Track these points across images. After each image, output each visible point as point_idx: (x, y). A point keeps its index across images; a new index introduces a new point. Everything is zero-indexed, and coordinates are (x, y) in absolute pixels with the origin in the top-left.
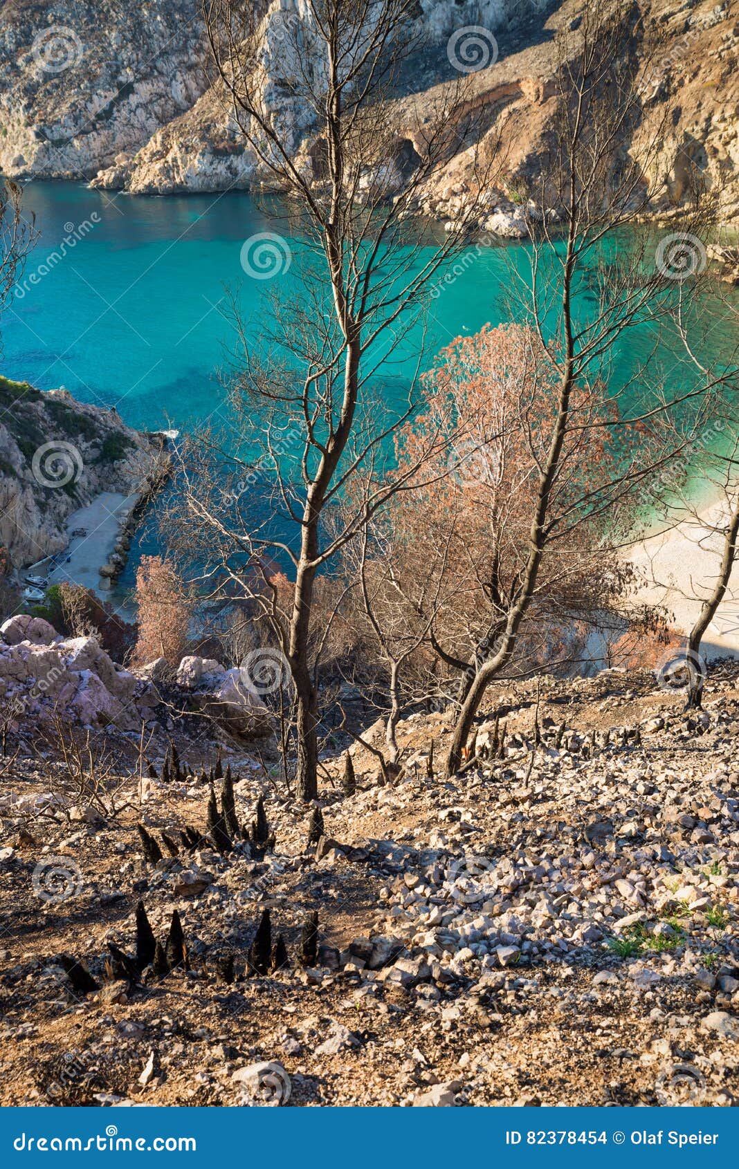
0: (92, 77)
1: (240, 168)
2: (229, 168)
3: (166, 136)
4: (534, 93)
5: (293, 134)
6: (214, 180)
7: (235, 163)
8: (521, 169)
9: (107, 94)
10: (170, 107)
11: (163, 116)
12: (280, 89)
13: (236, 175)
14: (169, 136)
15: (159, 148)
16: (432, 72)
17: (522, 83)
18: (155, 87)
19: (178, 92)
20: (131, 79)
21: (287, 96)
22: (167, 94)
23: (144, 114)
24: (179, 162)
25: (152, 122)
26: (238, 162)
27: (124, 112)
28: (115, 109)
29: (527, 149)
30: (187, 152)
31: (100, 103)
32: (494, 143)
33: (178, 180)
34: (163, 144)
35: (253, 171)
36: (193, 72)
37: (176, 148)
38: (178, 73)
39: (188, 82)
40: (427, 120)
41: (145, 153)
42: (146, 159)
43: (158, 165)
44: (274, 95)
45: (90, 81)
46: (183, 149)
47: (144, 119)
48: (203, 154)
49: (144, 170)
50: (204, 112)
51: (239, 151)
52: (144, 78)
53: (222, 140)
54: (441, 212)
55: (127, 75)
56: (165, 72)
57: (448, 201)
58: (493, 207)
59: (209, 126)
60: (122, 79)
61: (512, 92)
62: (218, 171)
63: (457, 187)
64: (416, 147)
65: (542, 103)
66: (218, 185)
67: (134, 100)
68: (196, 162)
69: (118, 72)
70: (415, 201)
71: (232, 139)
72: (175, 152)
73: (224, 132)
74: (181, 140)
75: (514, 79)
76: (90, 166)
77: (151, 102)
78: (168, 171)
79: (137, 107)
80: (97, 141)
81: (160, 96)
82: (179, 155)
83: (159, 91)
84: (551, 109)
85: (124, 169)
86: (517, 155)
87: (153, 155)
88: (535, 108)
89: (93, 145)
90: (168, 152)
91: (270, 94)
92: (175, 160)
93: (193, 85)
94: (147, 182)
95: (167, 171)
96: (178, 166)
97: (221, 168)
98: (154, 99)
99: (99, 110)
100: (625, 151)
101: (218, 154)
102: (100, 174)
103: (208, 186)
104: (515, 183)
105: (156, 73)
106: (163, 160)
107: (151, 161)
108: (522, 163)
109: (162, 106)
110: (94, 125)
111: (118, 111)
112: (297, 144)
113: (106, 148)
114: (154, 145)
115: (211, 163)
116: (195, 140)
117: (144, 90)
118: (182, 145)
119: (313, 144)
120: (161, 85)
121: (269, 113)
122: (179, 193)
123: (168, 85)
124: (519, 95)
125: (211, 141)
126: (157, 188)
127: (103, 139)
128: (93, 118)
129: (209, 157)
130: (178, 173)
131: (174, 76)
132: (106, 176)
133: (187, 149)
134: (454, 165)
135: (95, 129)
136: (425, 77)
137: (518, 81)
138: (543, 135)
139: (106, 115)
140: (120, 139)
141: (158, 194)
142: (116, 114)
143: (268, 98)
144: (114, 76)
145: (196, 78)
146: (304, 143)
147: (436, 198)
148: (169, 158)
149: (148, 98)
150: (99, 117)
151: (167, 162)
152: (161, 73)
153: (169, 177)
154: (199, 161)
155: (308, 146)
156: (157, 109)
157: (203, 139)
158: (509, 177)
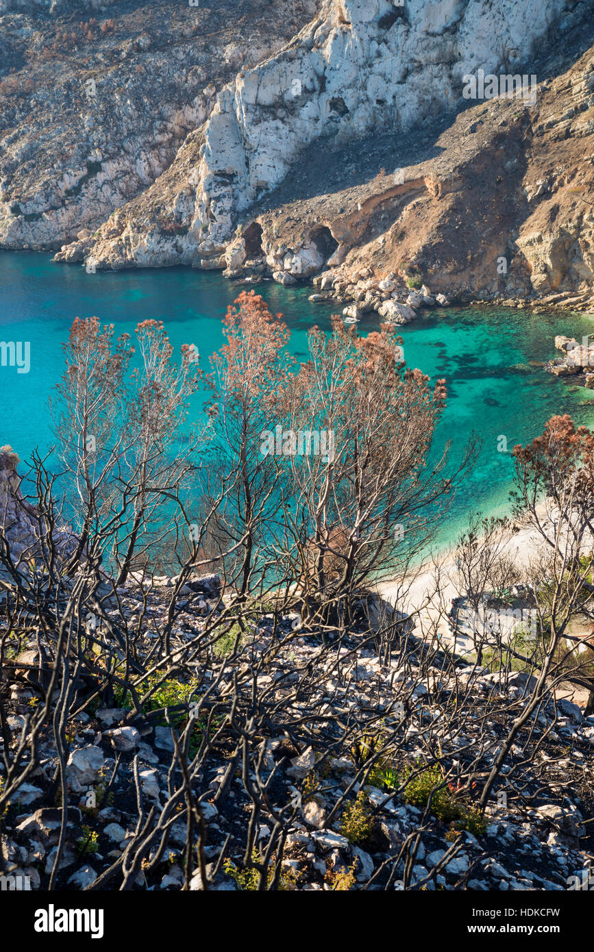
0: (64, 157)
1: (184, 247)
2: (175, 246)
3: (122, 216)
4: (434, 189)
5: (231, 218)
6: (161, 257)
7: (180, 243)
8: (418, 258)
9: (76, 173)
10: (134, 183)
11: (127, 190)
12: (219, 179)
13: (181, 252)
14: (124, 216)
15: (116, 227)
16: (353, 165)
17: (425, 179)
18: (121, 165)
19: (142, 169)
20: (100, 159)
21: (225, 184)
22: (132, 171)
23: (110, 190)
24: (131, 240)
25: (116, 198)
26: (183, 242)
27: (92, 189)
28: (83, 186)
29: (425, 240)
30: (139, 232)
31: (69, 181)
32: (399, 232)
33: (129, 257)
34: (119, 223)
35: (196, 249)
36: (156, 151)
37: (129, 228)
38: (142, 153)
39: (151, 160)
40: (342, 211)
41: (104, 228)
42: (104, 235)
43: (113, 243)
44: (213, 185)
45: (63, 161)
46: (136, 229)
47: (109, 194)
48: (151, 235)
49: (101, 247)
50: (156, 195)
51: (183, 231)
52: (111, 157)
53: (170, 222)
54: (348, 295)
55: (96, 155)
56: (131, 151)
57: (355, 284)
58: (391, 292)
59: (159, 208)
60: (91, 159)
61: (418, 186)
62: (164, 249)
63: (364, 272)
64: (332, 234)
65: (440, 198)
66: (164, 261)
67: (101, 177)
68: (145, 241)
69: (88, 152)
70: (329, 283)
71: (179, 220)
72: (128, 232)
73: (172, 214)
74: (135, 220)
75: (419, 176)
76: (58, 238)
77: (116, 178)
78: (121, 249)
79: (104, 183)
80: (64, 216)
81: (125, 173)
82: (131, 234)
83: (125, 168)
84: (447, 204)
85: (84, 245)
86: (415, 243)
87: (110, 232)
88: (434, 202)
89: (62, 219)
90: (123, 231)
91: (210, 184)
92: (127, 239)
93: (155, 163)
94: (101, 258)
95: (119, 249)
96: (130, 244)
97: (168, 246)
98: (119, 176)
99: (69, 187)
100: (513, 241)
101: (165, 234)
102: (63, 248)
103: (156, 262)
104: (412, 271)
105: (122, 153)
106: (117, 238)
107: (108, 238)
108: (419, 253)
109: (126, 183)
110: (63, 201)
111: (86, 188)
112: (234, 227)
113: (72, 221)
114: (112, 222)
115: (159, 243)
116: (146, 221)
117: (110, 169)
118: (134, 226)
119: (247, 227)
120: (127, 163)
121: (210, 200)
122: (129, 269)
123: (133, 163)
124: (423, 190)
125: (160, 222)
126: (110, 264)
127: (71, 214)
128: (62, 194)
129: (157, 237)
130: (130, 250)
131: (139, 155)
132: (68, 251)
133: (139, 229)
134: (364, 251)
135: (64, 205)
136: (347, 169)
137: (422, 178)
138: (439, 228)
139: (75, 192)
140: (87, 213)
141: (111, 269)
142: (84, 191)
143: (208, 187)
144: (84, 156)
145: (159, 156)
146: (239, 227)
147: (346, 281)
148: (123, 236)
149: (114, 175)
150: (68, 193)
151: (121, 240)
152: (127, 152)
153: (122, 254)
154: (148, 240)
155: (242, 229)
156: (121, 185)
157: (153, 220)
158: (407, 265)
